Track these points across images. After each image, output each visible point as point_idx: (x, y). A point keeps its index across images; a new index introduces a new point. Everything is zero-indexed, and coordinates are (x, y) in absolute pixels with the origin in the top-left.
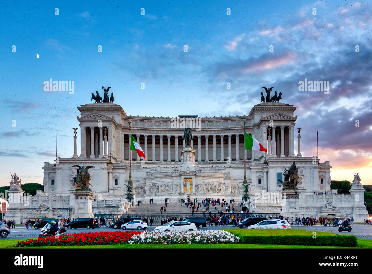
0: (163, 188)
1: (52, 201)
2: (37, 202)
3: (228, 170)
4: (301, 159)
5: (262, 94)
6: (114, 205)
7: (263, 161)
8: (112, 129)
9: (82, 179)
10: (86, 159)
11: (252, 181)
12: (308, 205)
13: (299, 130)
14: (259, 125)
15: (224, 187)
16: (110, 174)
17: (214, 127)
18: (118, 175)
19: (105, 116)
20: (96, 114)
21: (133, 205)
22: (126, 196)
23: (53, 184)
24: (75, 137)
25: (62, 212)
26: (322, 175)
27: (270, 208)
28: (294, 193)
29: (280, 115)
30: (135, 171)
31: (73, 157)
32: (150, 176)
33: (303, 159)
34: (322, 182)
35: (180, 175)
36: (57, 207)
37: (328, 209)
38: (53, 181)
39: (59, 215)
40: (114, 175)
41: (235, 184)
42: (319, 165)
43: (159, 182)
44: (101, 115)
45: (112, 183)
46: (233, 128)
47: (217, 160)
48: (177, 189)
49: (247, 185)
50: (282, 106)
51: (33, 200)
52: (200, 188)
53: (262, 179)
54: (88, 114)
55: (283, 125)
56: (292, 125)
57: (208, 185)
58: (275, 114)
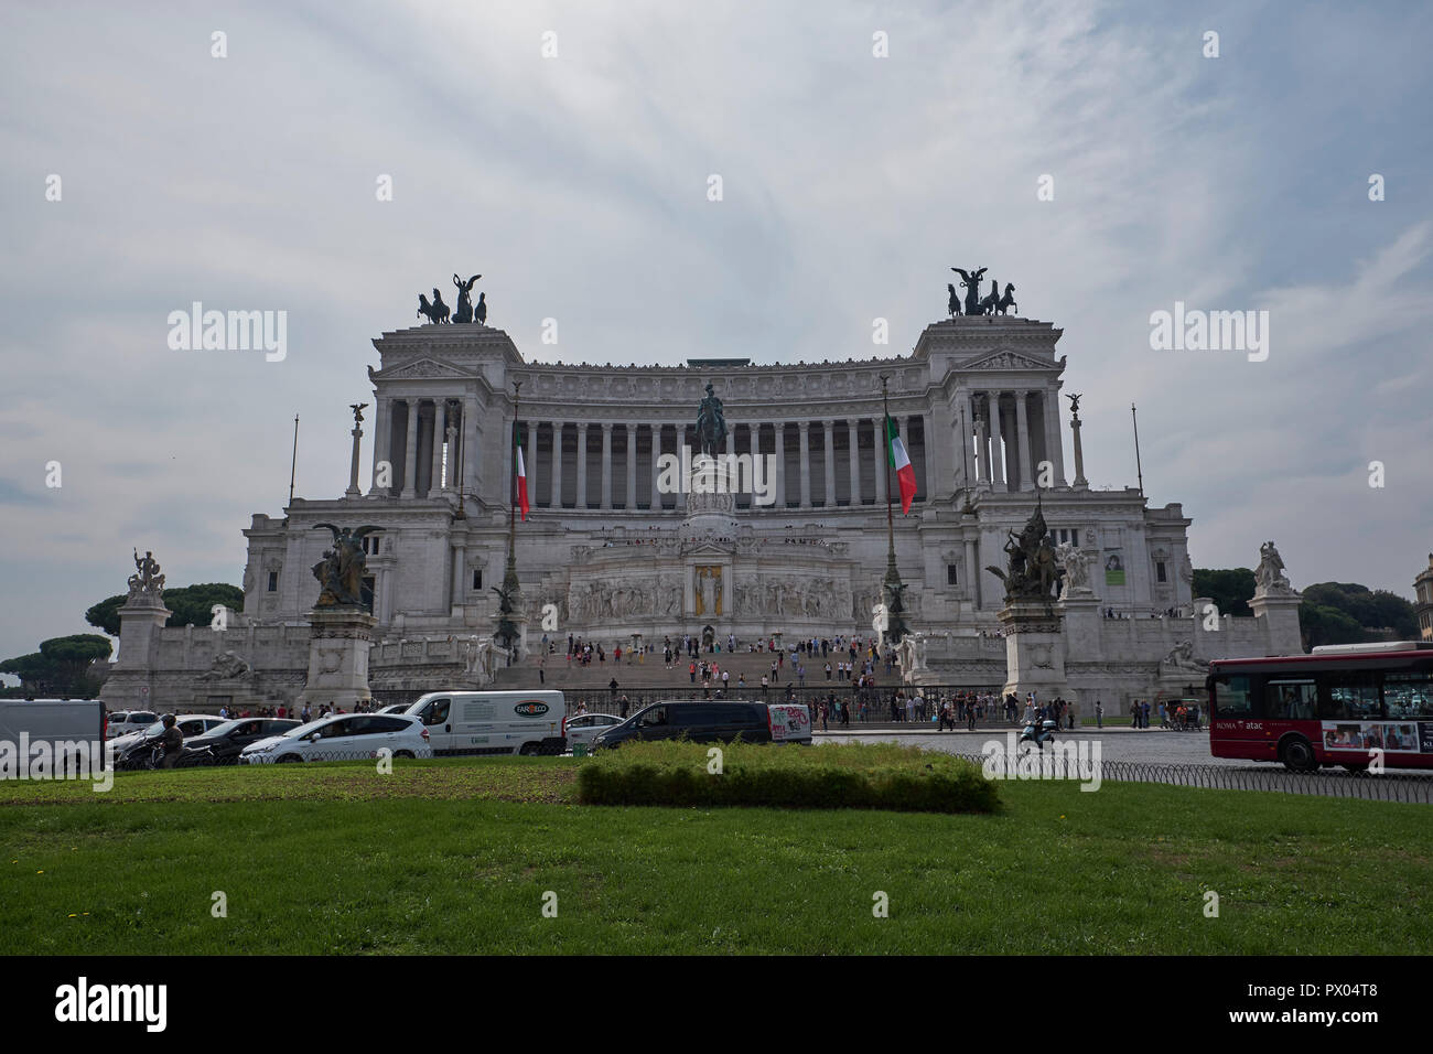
0: (625, 598)
1: (258, 644)
2: (207, 649)
3: (844, 536)
4: (1085, 495)
5: (951, 289)
6: (454, 660)
7: (961, 504)
8: (474, 406)
10: (384, 504)
11: (928, 573)
12: (1114, 657)
13: (1075, 404)
14: (945, 389)
15: (830, 596)
16: (460, 554)
17: (803, 397)
18: (483, 555)
19: (456, 366)
20: (426, 360)
22: (496, 629)
23: (273, 587)
24: (357, 434)
25: (285, 684)
26: (1161, 550)
27: (979, 667)
29: (1012, 356)
30: (541, 541)
31: (343, 496)
32: (581, 560)
33: (1091, 496)
34: (1162, 577)
35: (683, 555)
36: (270, 666)
37: (1180, 670)
38: (274, 577)
39: (275, 694)
40: (472, 555)
41: (868, 583)
42: (1146, 518)
43: (614, 578)
44: (442, 361)
45: (464, 581)
46: (861, 397)
47: (814, 504)
48: (672, 603)
49: (897, 586)
50: (1017, 328)
51: (197, 643)
52: (748, 600)
53: (961, 567)
54: (403, 359)
55: (1021, 386)
56: (1052, 387)
57: (776, 589)
58: (995, 352)
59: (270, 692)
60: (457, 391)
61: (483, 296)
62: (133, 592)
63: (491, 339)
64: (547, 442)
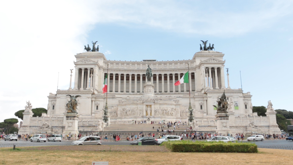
0: (130, 112)
1: (52, 121)
2: (41, 122)
3: (178, 99)
4: (230, 90)
5: (201, 45)
6: (94, 125)
7: (203, 92)
8: (96, 70)
9: (72, 105)
10: (77, 91)
11: (196, 107)
12: (237, 125)
13: (228, 70)
14: (199, 67)
15: (175, 112)
16: (93, 102)
17: (168, 68)
18: (99, 102)
19: (92, 61)
20: (86, 59)
21: (107, 125)
22: (103, 118)
23: (53, 108)
24: (71, 75)
25: (58, 129)
26: (246, 102)
27: (209, 127)
28: (225, 116)
29: (214, 59)
30: (111, 99)
31: (68, 89)
32: (120, 103)
33: (232, 90)
34: (246, 108)
35: (143, 103)
36: (54, 126)
37: (251, 128)
38: (54, 106)
39: (55, 131)
40: (96, 102)
41: (183, 109)
42: (243, 95)
43: (128, 108)
44: (89, 60)
45: (94, 108)
46: (181, 68)
47: (171, 92)
48: (141, 113)
49: (191, 109)
50: (215, 53)
51: (39, 120)
52: (157, 112)
53: (203, 106)
54: (81, 59)
55: (216, 66)
56: (223, 66)
57: (164, 110)
58: (210, 59)
60: (93, 66)
62: (26, 109)
63: (100, 55)
64: (112, 78)
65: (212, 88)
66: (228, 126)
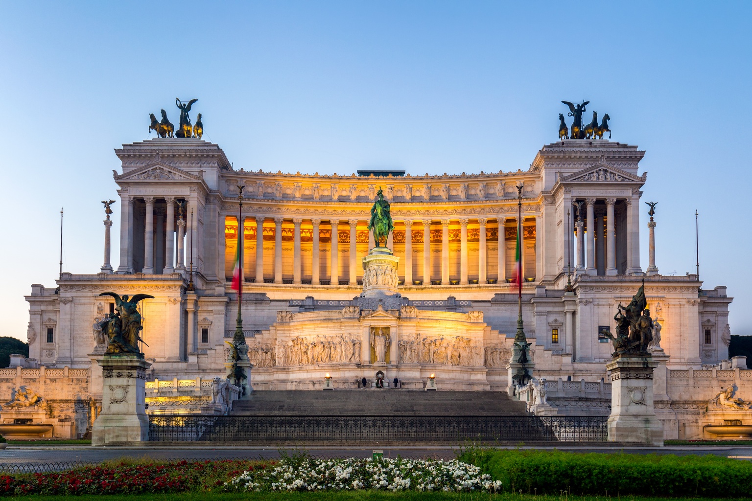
0: (319, 349)
1: (48, 381)
4: (657, 278)
5: (562, 118)
6: (198, 394)
8: (196, 204)
10: (131, 277)
12: (675, 397)
14: (553, 197)
15: (468, 350)
16: (191, 317)
18: (209, 318)
19: (182, 172)
20: (158, 166)
21: (244, 394)
23: (50, 339)
24: (108, 224)
26: (709, 321)
27: (580, 403)
28: (642, 366)
29: (606, 171)
31: (100, 271)
32: (284, 322)
34: (708, 340)
35: (361, 320)
36: (58, 398)
38: (50, 332)
40: (200, 317)
43: (309, 335)
44: (170, 167)
45: (194, 337)
48: (353, 354)
49: (523, 344)
50: (611, 149)
51: (3, 380)
52: (408, 352)
53: (562, 330)
54: (139, 165)
55: (612, 194)
56: (636, 196)
57: (430, 344)
58: (592, 168)
59: (59, 416)
60: (184, 192)
61: (200, 116)
63: (208, 151)
65: (595, 273)
66: (650, 402)
